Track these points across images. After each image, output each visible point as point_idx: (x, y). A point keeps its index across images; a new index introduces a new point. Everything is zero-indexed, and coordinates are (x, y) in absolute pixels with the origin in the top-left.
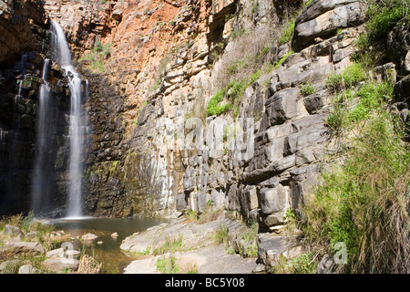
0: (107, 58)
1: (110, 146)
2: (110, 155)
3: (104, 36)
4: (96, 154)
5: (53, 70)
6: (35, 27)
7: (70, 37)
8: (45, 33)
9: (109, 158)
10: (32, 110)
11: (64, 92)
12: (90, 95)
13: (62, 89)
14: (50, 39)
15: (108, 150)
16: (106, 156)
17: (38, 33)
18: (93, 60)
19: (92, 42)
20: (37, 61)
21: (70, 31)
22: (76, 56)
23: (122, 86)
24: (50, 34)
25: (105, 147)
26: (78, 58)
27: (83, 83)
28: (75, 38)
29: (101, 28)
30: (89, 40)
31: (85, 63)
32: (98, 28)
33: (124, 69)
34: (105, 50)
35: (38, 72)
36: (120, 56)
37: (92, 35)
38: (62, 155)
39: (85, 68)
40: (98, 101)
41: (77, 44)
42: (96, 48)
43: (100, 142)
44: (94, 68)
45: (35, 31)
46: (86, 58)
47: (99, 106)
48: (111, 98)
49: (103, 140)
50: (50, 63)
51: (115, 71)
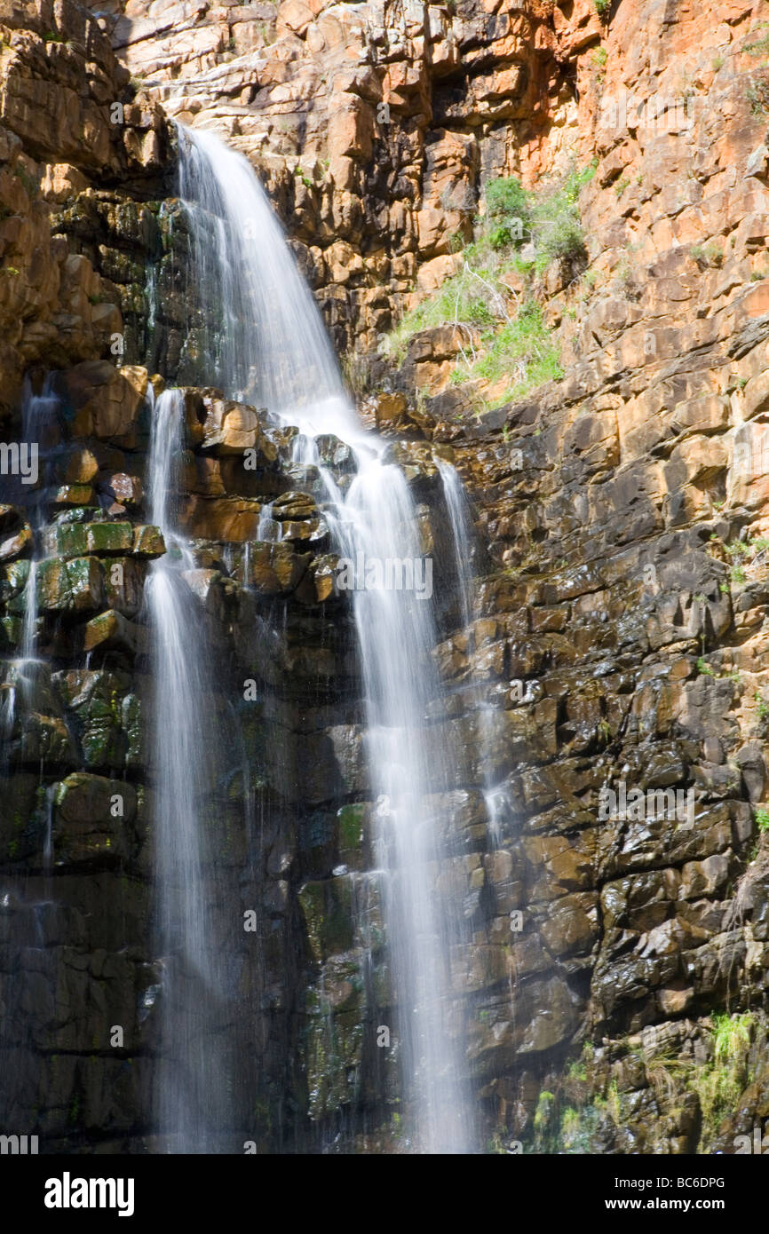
0: (568, 281)
1: (671, 910)
2: (680, 979)
3: (534, 126)
4: (582, 980)
5: (217, 451)
6: (90, 206)
7: (312, 204)
8: (153, 226)
9: (675, 999)
10: (118, 738)
11: (306, 578)
12: (486, 564)
13: (285, 568)
14: (183, 252)
15: (659, 938)
16: (656, 986)
17: (114, 239)
18: (482, 318)
19: (459, 197)
20: (115, 418)
21: (308, 160)
22: (369, 316)
23: (695, 453)
24: (181, 224)
25: (638, 915)
26: (386, 324)
27: (426, 489)
28: (346, 200)
29: (506, 79)
30: (440, 185)
31: (431, 350)
32: (483, 86)
33: (691, 331)
34: (551, 230)
35: (123, 485)
36: (648, 245)
37: (451, 145)
38: (344, 1013)
39: (429, 387)
40: (548, 598)
41: (365, 235)
42: (487, 231)
43: (592, 883)
44: (492, 371)
45: (90, 232)
46: (434, 319)
47: (556, 629)
48: (629, 558)
49: (618, 871)
50: (195, 411)
51: (631, 357)
